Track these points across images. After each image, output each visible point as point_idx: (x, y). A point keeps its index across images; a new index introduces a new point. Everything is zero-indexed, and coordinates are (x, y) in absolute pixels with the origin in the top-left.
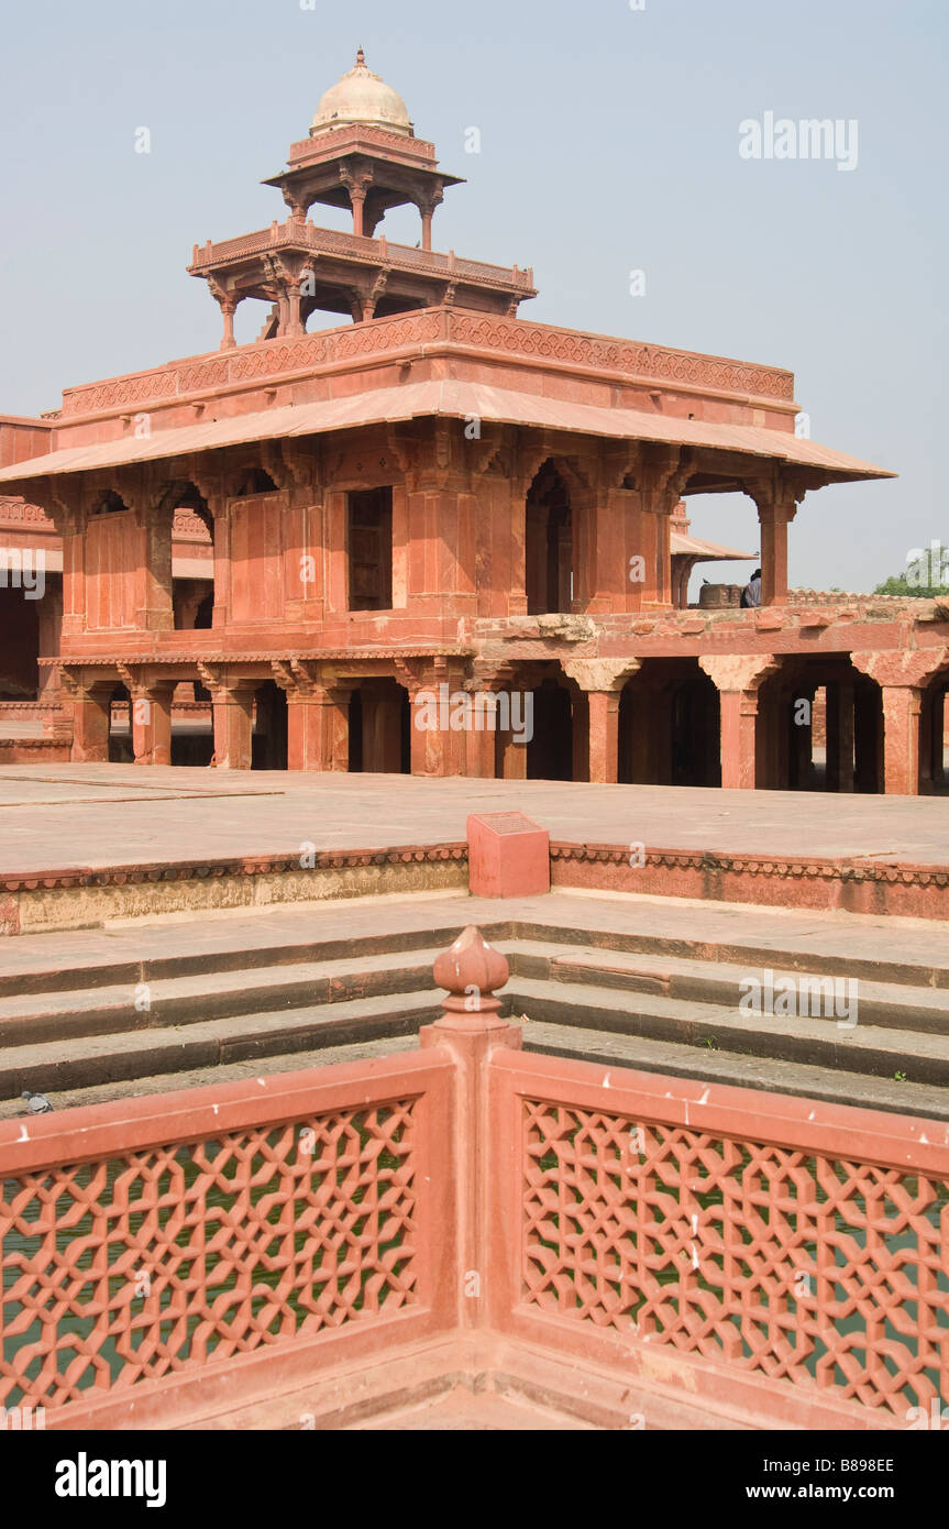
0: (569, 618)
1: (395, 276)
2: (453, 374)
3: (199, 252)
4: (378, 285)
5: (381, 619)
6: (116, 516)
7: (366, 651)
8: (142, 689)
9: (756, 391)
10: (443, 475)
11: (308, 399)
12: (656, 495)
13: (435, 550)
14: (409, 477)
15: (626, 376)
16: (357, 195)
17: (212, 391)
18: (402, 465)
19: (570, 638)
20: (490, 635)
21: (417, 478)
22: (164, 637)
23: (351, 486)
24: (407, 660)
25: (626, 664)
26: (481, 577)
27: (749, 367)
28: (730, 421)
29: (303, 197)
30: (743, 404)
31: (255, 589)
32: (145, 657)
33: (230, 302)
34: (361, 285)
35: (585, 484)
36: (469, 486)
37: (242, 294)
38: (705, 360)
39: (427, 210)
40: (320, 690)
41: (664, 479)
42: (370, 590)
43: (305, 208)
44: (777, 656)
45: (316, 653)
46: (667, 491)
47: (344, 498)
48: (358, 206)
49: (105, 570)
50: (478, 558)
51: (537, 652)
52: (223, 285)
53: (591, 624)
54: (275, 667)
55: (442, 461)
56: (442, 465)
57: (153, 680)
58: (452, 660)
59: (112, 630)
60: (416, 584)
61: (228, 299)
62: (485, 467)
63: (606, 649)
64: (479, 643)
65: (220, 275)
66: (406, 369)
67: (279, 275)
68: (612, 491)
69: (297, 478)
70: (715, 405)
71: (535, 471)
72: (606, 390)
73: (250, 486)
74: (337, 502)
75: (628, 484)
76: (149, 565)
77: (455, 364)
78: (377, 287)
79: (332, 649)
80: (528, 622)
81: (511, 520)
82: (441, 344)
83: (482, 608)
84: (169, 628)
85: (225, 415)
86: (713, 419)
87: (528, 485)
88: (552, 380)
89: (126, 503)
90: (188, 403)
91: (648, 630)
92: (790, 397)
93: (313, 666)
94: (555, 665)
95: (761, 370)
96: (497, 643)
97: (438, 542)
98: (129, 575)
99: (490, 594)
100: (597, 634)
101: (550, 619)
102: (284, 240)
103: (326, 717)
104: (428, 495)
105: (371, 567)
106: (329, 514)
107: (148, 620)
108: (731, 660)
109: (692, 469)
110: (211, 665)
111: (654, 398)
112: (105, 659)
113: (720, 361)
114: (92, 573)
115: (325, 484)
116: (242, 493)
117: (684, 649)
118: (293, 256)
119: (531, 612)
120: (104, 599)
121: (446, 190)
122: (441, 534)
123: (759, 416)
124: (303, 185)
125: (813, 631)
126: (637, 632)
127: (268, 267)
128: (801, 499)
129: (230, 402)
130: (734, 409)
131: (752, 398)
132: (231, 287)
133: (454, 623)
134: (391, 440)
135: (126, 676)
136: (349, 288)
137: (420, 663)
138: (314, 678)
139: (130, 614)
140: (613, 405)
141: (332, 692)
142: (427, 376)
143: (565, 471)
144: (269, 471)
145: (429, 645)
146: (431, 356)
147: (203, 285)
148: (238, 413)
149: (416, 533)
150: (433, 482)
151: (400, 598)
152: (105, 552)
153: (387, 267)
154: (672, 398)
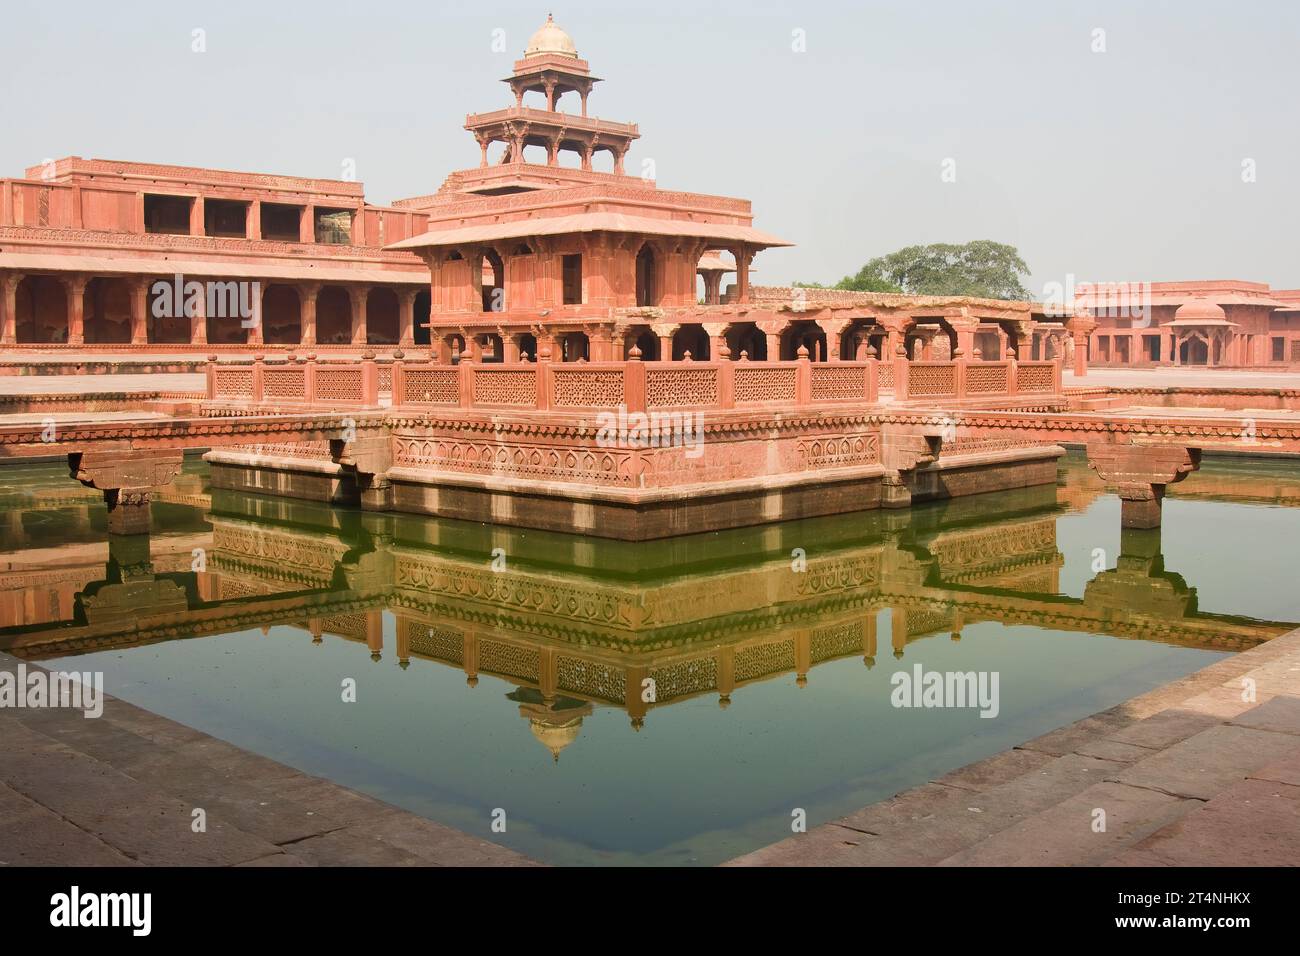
0: (653, 308)
1: (569, 131)
2: (607, 210)
3: (469, 118)
4: (561, 136)
5: (577, 308)
6: (457, 262)
7: (571, 321)
8: (470, 338)
9: (733, 210)
10: (603, 251)
11: (545, 216)
12: (690, 256)
13: (600, 280)
14: (589, 252)
15: (677, 207)
16: (550, 89)
17: (502, 211)
18: (586, 246)
19: (654, 316)
20: (622, 315)
21: (592, 252)
22: (480, 315)
23: (565, 253)
24: (588, 325)
25: (675, 326)
26: (618, 290)
27: (731, 200)
28: (723, 223)
29: (521, 88)
30: (728, 215)
31: (521, 294)
32: (472, 323)
33: (485, 143)
34: (552, 136)
35: (660, 251)
36: (613, 255)
37: (491, 140)
38: (712, 198)
39: (584, 95)
40: (551, 337)
41: (693, 249)
42: (572, 296)
43: (522, 94)
44: (731, 324)
45: (550, 322)
46: (695, 254)
47: (561, 258)
48: (550, 95)
49: (452, 285)
50: (617, 283)
51: (640, 321)
52: (482, 135)
53: (662, 310)
54: (532, 327)
55: (603, 245)
56: (603, 248)
57: (475, 334)
58: (606, 325)
59: (455, 312)
60: (592, 294)
61: (485, 141)
62: (620, 247)
63: (667, 320)
64: (617, 318)
65: (480, 130)
66: (588, 207)
67: (512, 132)
68: (671, 255)
69: (541, 248)
70: (715, 217)
71: (640, 248)
72: (669, 213)
73: (519, 251)
74: (558, 259)
75: (678, 251)
76: (472, 283)
77: (608, 206)
78: (560, 137)
79: (558, 320)
80: (638, 310)
81: (630, 267)
82: (602, 198)
83: (618, 304)
84: (481, 311)
85: (508, 221)
86: (715, 223)
87: (637, 253)
88: (646, 210)
89: (463, 257)
90: (492, 215)
91: (684, 313)
92: (750, 211)
93: (548, 327)
94: (648, 327)
95: (737, 200)
96: (625, 318)
97: (601, 277)
98: (463, 288)
99: (622, 297)
100: (664, 314)
101: (646, 309)
102: (514, 116)
103: (553, 347)
104: (597, 258)
105: (571, 285)
106: (554, 265)
107: (472, 307)
108: (714, 325)
109: (706, 244)
110: (502, 327)
111: (689, 215)
112: (454, 324)
113: (718, 198)
114: (445, 286)
115: (553, 252)
116: (515, 254)
117: (697, 320)
118: (519, 124)
119: (638, 305)
120: (451, 298)
121: (594, 84)
122: (602, 274)
123: (736, 220)
124: (521, 83)
125: (743, 314)
126: (679, 313)
127: (506, 128)
128: (754, 255)
129: (510, 216)
130: (724, 217)
131: (733, 213)
132: (486, 136)
133: (607, 310)
134: (582, 236)
135: (463, 332)
136: (545, 137)
137: (594, 326)
138: (549, 332)
139: (464, 305)
140: (672, 219)
141: (556, 338)
142: (597, 210)
143: (652, 246)
144: (530, 247)
145: (596, 319)
146: (598, 203)
147: (472, 135)
148: (514, 220)
149: (592, 273)
150: (599, 253)
151: (585, 300)
152: (451, 277)
153: (565, 127)
154: (697, 215)
